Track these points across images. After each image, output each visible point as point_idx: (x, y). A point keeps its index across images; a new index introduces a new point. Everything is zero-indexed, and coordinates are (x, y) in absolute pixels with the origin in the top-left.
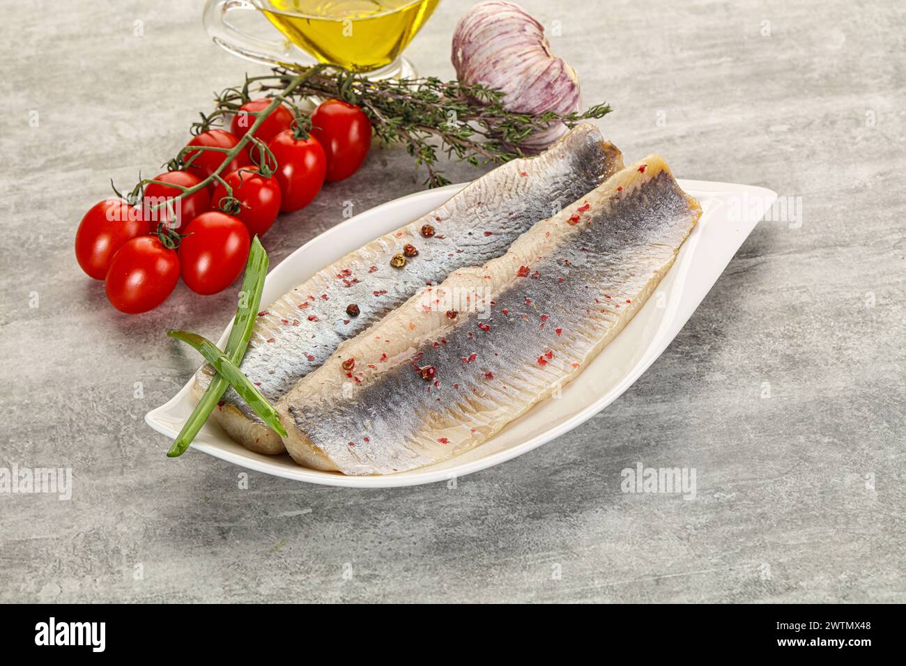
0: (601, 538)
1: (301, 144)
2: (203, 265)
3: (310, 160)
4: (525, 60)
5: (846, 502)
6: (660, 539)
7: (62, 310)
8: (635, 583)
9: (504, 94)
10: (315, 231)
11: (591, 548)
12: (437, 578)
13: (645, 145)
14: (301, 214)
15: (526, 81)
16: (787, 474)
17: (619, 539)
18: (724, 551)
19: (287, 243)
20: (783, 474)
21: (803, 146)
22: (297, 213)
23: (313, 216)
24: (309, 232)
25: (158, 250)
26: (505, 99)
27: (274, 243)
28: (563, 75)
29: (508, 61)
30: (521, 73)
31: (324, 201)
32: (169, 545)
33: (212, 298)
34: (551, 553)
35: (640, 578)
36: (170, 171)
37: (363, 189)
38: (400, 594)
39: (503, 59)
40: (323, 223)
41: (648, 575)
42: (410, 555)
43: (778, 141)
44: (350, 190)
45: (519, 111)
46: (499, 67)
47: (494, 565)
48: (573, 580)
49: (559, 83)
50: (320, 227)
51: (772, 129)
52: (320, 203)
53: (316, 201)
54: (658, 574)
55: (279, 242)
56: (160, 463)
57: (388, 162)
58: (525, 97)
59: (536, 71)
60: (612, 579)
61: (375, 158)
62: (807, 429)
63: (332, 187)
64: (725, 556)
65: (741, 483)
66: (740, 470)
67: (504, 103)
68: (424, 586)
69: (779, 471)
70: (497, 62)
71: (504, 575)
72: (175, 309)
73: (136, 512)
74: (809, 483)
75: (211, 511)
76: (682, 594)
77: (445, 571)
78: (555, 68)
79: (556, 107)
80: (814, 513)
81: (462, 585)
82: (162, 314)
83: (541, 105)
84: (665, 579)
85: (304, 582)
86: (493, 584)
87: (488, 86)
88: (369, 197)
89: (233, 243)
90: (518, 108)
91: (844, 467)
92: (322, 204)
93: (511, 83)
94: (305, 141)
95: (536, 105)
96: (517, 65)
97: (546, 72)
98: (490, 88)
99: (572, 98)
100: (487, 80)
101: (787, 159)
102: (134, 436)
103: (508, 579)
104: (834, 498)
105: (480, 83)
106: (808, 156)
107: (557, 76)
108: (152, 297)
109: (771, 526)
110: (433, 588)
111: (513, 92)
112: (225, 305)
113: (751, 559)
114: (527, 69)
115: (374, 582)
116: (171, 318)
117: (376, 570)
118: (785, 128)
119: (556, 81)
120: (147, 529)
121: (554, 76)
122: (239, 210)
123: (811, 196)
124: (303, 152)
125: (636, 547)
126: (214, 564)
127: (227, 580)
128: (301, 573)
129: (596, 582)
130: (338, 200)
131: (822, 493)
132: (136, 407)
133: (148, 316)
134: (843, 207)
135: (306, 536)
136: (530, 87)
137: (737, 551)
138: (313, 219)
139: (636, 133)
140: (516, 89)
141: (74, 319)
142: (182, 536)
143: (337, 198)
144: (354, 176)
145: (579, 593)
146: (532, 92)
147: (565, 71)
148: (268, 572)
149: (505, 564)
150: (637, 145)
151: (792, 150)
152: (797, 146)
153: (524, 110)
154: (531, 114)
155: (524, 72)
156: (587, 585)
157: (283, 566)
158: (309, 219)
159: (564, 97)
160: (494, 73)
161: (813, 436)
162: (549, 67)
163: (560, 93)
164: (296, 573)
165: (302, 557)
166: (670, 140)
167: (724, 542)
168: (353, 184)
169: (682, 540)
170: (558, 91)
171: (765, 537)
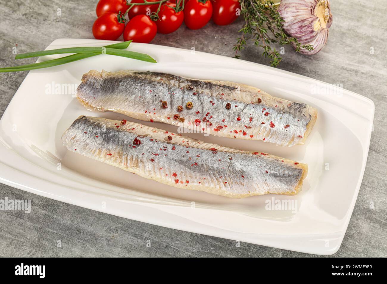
2: (132, 33)
3: (203, 12)
4: (298, 12)
7: (80, 26)
8: (158, 242)
9: (285, 21)
13: (346, 69)
14: (194, 32)
15: (293, 21)
18: (201, 249)
22: (194, 30)
23: (198, 35)
24: (190, 41)
25: (115, 22)
26: (285, 24)
27: (174, 38)
28: (310, 25)
30: (293, 17)
31: (208, 31)
35: (162, 241)
37: (226, 33)
39: (289, 7)
41: (166, 242)
44: (221, 31)
46: (287, 10)
48: (139, 229)
53: (205, 29)
54: (170, 244)
55: (176, 39)
58: (290, 27)
59: (300, 18)
64: (200, 251)
70: (287, 7)
78: (308, 21)
79: (301, 37)
83: (295, 33)
84: (170, 247)
87: (280, 15)
88: (225, 38)
90: (287, 30)
92: (206, 32)
93: (288, 19)
95: (293, 32)
96: (293, 12)
97: (303, 21)
99: (310, 36)
100: (281, 12)
105: (279, 12)
109: (228, 249)
114: (297, 16)
119: (305, 26)
121: (304, 24)
129: (146, 234)
130: (213, 33)
136: (294, 24)
137: (206, 252)
138: (197, 36)
139: (348, 62)
140: (289, 22)
141: (81, 32)
143: (214, 32)
144: (228, 26)
145: (136, 234)
146: (294, 27)
147: (312, 24)
150: (343, 68)
155: (295, 17)
156: (142, 233)
158: (196, 35)
159: (305, 34)
160: (284, 11)
162: (306, 19)
166: (357, 72)
167: (205, 246)
168: (225, 29)
169: (192, 236)
170: (304, 31)
171: (222, 252)
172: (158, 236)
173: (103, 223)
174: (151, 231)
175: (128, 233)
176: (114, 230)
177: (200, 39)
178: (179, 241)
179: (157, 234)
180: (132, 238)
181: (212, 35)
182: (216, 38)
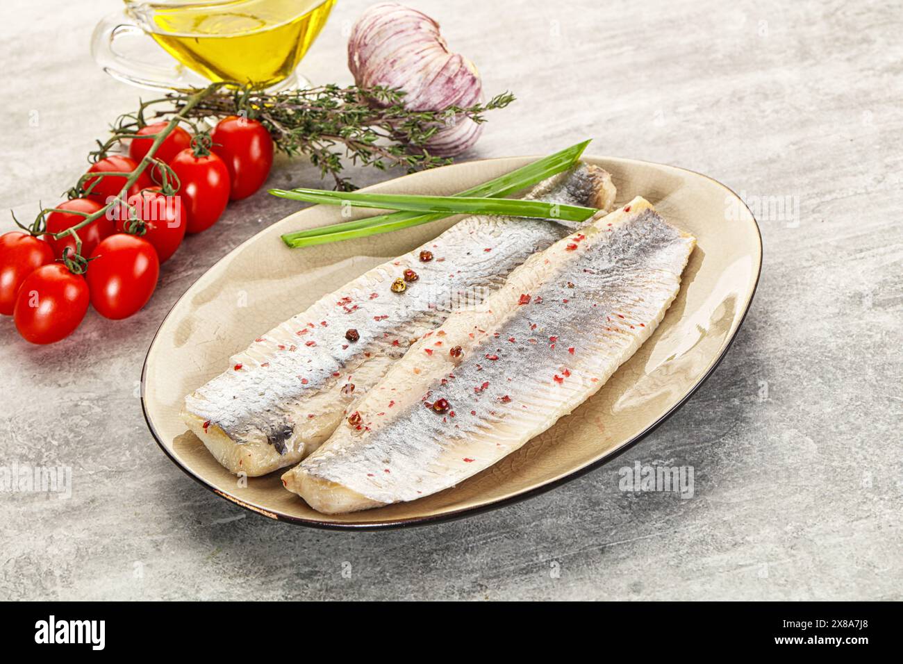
0: (541, 515)
1: (202, 161)
2: (113, 289)
3: (213, 178)
4: (423, 58)
5: (786, 457)
6: (602, 510)
8: (579, 554)
9: (405, 94)
10: (223, 248)
11: (532, 525)
12: (378, 569)
13: (552, 137)
14: (207, 234)
15: (426, 78)
16: (724, 436)
17: (560, 513)
18: (667, 515)
19: (197, 263)
20: (720, 437)
21: (712, 123)
22: (204, 233)
23: (221, 234)
25: (66, 277)
26: (406, 98)
27: (183, 264)
28: (463, 69)
29: (405, 60)
30: (420, 71)
31: (230, 219)
32: (102, 563)
33: (125, 322)
34: (492, 533)
35: (585, 549)
36: (70, 200)
37: (269, 205)
38: (343, 587)
39: (400, 58)
40: (231, 240)
41: (593, 545)
42: (350, 549)
43: (687, 121)
44: (256, 206)
45: (421, 109)
46: (397, 66)
47: (436, 550)
48: (517, 557)
49: (459, 77)
50: (229, 245)
51: (680, 110)
52: (226, 222)
53: (222, 220)
54: (603, 543)
55: (188, 263)
56: (86, 485)
57: (293, 176)
58: (426, 94)
59: (435, 68)
60: (557, 552)
61: (279, 173)
62: (741, 391)
63: (237, 205)
64: (669, 520)
65: (678, 449)
66: (676, 436)
67: (405, 103)
68: (366, 578)
69: (715, 434)
70: (395, 61)
71: (446, 559)
72: (88, 336)
73: (66, 533)
74: (747, 443)
75: (143, 526)
76: (628, 560)
77: (387, 561)
78: (454, 63)
79: (459, 101)
80: (754, 470)
81: (405, 573)
82: (74, 343)
83: (443, 101)
84: (610, 548)
85: (244, 585)
86: (437, 569)
87: (387, 87)
88: (276, 212)
89: (141, 264)
90: (420, 106)
91: (781, 424)
92: (229, 223)
93: (412, 82)
94: (206, 158)
95: (437, 102)
96: (415, 63)
97: (445, 68)
98: (390, 88)
99: (473, 91)
100: (386, 80)
101: (697, 137)
102: (57, 461)
103: (451, 562)
104: (773, 454)
105: (379, 84)
106: (719, 133)
107: (456, 71)
108: (64, 325)
109: (713, 487)
110: (376, 578)
111: (414, 90)
112: (139, 328)
113: (695, 520)
114: (426, 66)
115: (316, 578)
116: (84, 345)
117: (316, 566)
118: (693, 108)
119: (456, 75)
120: (78, 549)
121: (454, 71)
122: (145, 231)
123: (724, 171)
124: (204, 170)
125: (578, 520)
126: (150, 576)
127: (165, 590)
128: (240, 576)
129: (541, 557)
130: (245, 217)
131: (761, 451)
132: (57, 433)
133: (60, 345)
134: (758, 179)
135: (242, 541)
136: (430, 84)
137: (680, 514)
138: (220, 238)
139: (542, 126)
140: (417, 87)
142: (116, 552)
143: (243, 215)
144: (259, 192)
145: (524, 569)
146: (433, 89)
147: (464, 65)
148: (207, 579)
149: (447, 548)
150: (545, 138)
151: (703, 128)
152: (707, 124)
153: (427, 108)
154: (434, 112)
155: (423, 69)
156: (532, 561)
157: (221, 571)
158: (217, 237)
159: (466, 91)
160: (393, 73)
161: (747, 398)
162: (448, 63)
163: (462, 87)
164: (235, 576)
165: (240, 560)
167: (667, 507)
168: (259, 201)
169: (624, 508)
170: (460, 85)
171: (707, 498)
172: (567, 546)
173: (440, 592)
174: (545, 547)
175: (508, 576)
176: (474, 589)
177: (233, 237)
178: (611, 529)
179: (560, 544)
180: (523, 578)
181: (248, 220)
182: (260, 221)
